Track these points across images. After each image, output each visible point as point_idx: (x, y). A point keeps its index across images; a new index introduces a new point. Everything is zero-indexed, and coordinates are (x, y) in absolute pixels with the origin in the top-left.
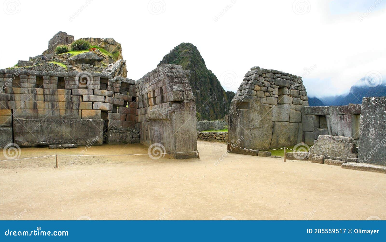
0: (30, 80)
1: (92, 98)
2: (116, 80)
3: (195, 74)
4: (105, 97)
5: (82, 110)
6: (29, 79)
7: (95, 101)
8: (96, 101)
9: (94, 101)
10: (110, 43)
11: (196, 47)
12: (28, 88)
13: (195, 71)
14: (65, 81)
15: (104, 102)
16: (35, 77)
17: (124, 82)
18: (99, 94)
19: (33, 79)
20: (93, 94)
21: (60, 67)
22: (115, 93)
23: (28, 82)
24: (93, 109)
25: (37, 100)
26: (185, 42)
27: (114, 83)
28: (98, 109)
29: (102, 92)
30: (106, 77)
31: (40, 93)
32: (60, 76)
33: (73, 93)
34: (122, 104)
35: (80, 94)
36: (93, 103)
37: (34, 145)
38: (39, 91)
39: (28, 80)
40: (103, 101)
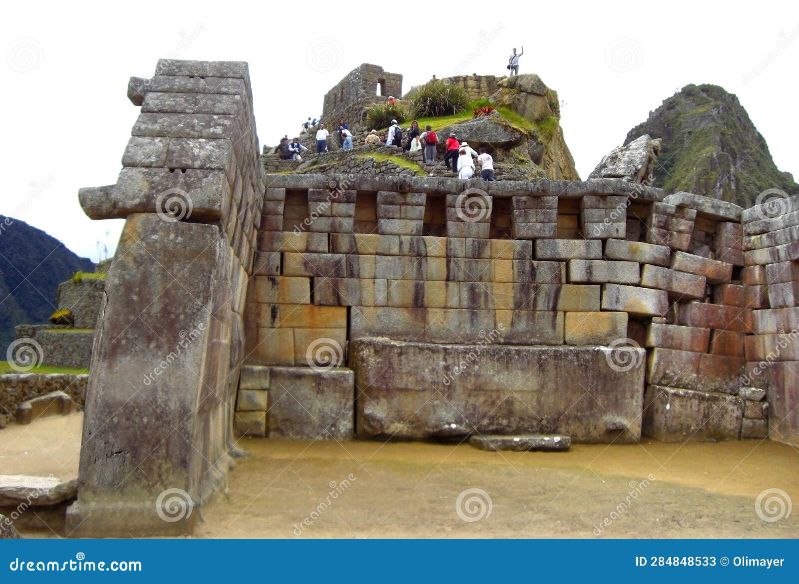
0: (409, 207)
1: (601, 270)
2: (680, 207)
4: (642, 266)
5: (565, 312)
6: (405, 204)
7: (609, 282)
8: (612, 280)
9: (606, 280)
10: (529, 91)
12: (399, 235)
14: (516, 212)
15: (638, 285)
16: (423, 198)
17: (706, 211)
18: (622, 257)
19: (417, 204)
20: (605, 257)
22: (673, 251)
23: (403, 216)
24: (602, 310)
25: (424, 276)
27: (673, 216)
28: (621, 308)
29: (634, 247)
30: (646, 194)
31: (437, 254)
32: (500, 193)
33: (539, 253)
34: (699, 293)
35: (563, 256)
36: (602, 285)
37: (419, 434)
38: (435, 244)
39: (404, 207)
40: (636, 280)
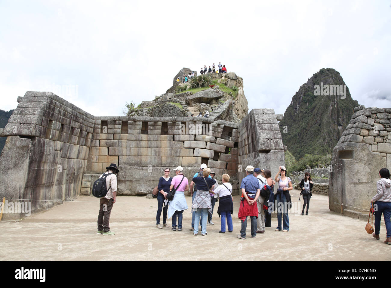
0: (137, 126)
1: (194, 144)
2: (219, 125)
3: (337, 106)
4: (206, 143)
5: (182, 157)
6: (135, 125)
7: (196, 148)
8: (197, 147)
9: (195, 147)
10: (231, 78)
11: (338, 73)
12: (134, 134)
13: (337, 103)
14: (169, 127)
15: (205, 148)
16: (141, 123)
17: (227, 125)
18: (200, 140)
19: (139, 125)
20: (195, 140)
21: (176, 108)
22: (216, 138)
23: (135, 128)
24: (193, 156)
25: (141, 147)
26: (325, 68)
27: (216, 127)
28: (199, 156)
29: (204, 137)
30: (208, 121)
31: (145, 140)
32: (164, 121)
33: (175, 139)
34: (224, 150)
35: (182, 140)
36: (194, 149)
37: (134, 194)
38: (144, 137)
39: (135, 126)
40: (204, 147)
